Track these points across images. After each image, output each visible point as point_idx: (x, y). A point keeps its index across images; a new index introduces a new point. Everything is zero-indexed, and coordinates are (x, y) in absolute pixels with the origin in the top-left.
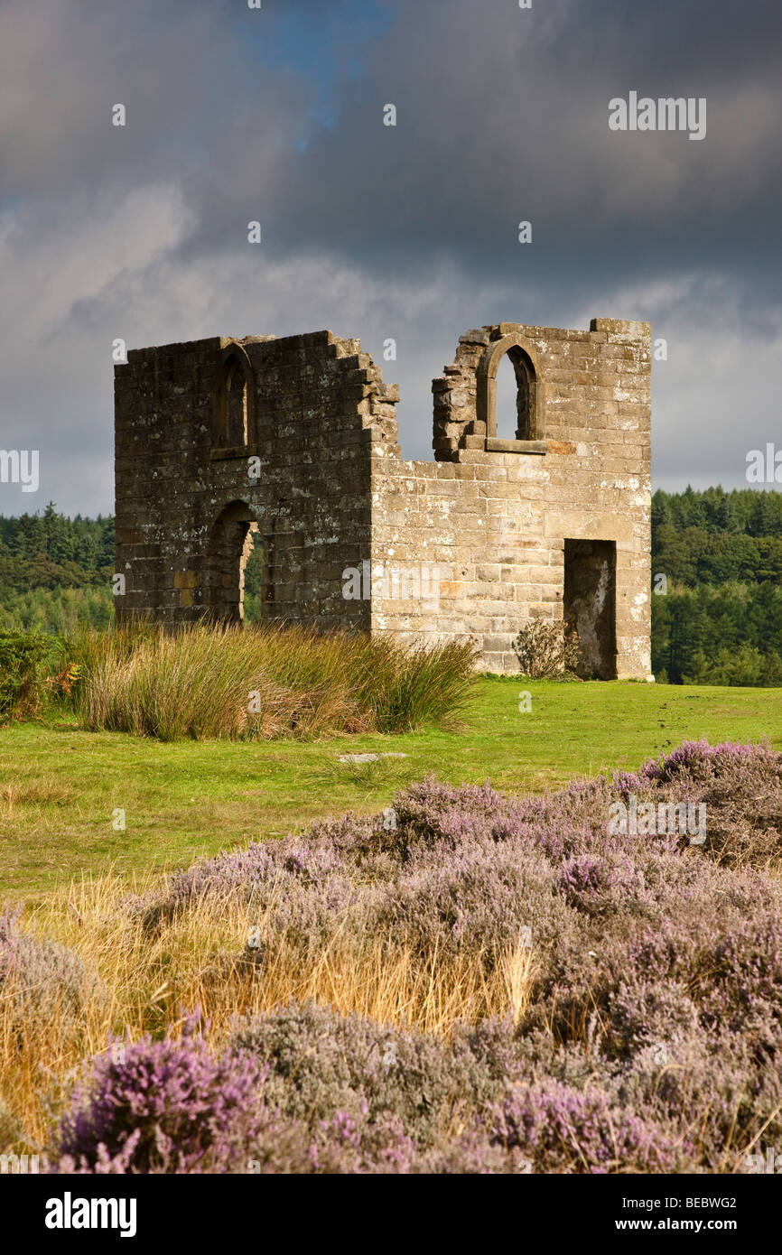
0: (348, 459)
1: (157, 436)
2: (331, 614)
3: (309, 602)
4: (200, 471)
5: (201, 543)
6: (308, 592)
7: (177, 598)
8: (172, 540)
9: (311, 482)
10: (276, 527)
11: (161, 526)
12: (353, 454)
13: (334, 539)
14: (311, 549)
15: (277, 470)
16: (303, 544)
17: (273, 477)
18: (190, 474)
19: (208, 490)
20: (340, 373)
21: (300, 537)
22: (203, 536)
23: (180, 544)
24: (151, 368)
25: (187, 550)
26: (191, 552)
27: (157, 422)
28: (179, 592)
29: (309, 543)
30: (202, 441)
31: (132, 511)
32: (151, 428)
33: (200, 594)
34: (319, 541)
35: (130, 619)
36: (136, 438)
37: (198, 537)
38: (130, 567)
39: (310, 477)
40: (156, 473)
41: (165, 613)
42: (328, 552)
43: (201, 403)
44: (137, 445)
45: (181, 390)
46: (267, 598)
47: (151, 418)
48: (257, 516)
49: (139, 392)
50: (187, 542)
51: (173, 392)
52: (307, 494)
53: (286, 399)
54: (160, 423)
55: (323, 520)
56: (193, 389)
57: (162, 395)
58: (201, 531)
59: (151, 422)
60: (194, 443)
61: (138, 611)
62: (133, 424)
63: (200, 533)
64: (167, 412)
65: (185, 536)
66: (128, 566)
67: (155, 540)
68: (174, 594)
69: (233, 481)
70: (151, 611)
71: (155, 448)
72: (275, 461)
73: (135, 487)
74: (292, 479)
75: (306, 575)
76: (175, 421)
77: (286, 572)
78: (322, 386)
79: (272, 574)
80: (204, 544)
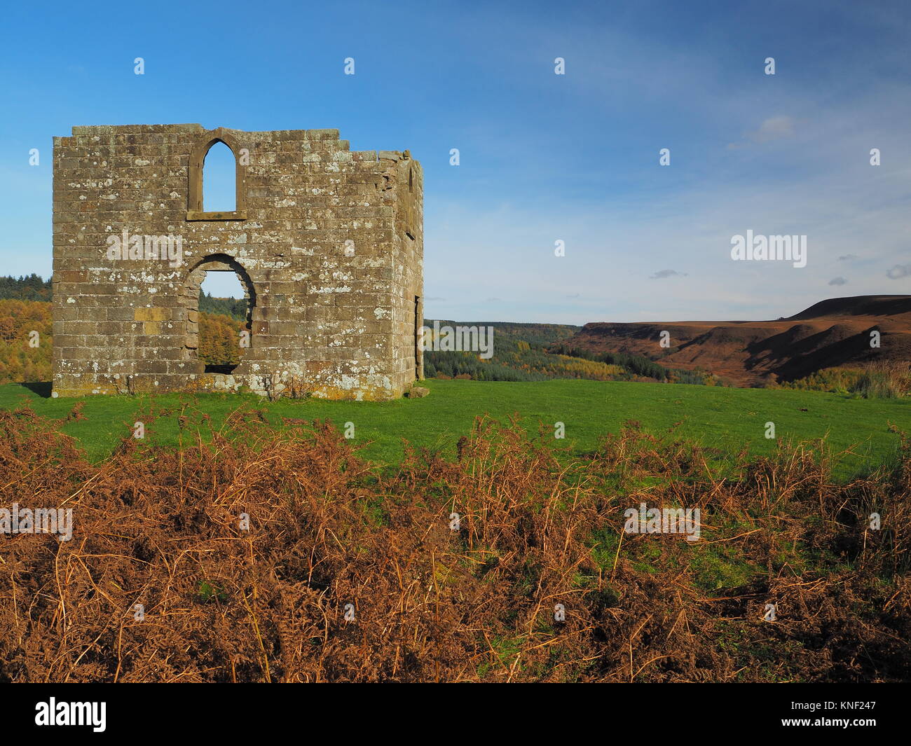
0: (361, 229)
1: (112, 197)
2: (341, 346)
3: (314, 337)
4: (170, 228)
5: (171, 285)
6: (312, 328)
7: (139, 329)
8: (132, 283)
9: (315, 244)
10: (272, 277)
11: (115, 270)
12: (369, 225)
13: (346, 289)
14: (316, 295)
15: (272, 232)
16: (305, 291)
17: (268, 237)
18: (155, 229)
20: (353, 162)
21: (302, 287)
22: (174, 279)
23: (141, 285)
24: (104, 141)
25: (153, 290)
26: (158, 292)
27: (112, 186)
28: (142, 323)
29: (314, 290)
30: (172, 204)
31: (77, 256)
32: (104, 191)
33: (170, 326)
34: (326, 290)
35: (74, 343)
36: (82, 197)
37: (167, 280)
38: (74, 301)
39: (314, 240)
40: (110, 227)
41: (122, 340)
42: (339, 298)
43: (171, 174)
44: (84, 203)
45: (146, 162)
46: (259, 332)
47: (103, 182)
48: (245, 267)
49: (86, 161)
50: (153, 284)
51: (134, 163)
52: (311, 253)
53: (284, 178)
54: (116, 187)
55: (332, 274)
56: (161, 162)
57: (120, 164)
58: (173, 275)
59: (103, 186)
60: (162, 205)
61: (85, 337)
62: (79, 186)
63: (170, 277)
64: (126, 179)
65: (150, 279)
66: (70, 300)
67: (108, 281)
68: (134, 326)
69: (214, 238)
70: (104, 338)
71: (109, 206)
72: (270, 226)
73: (81, 237)
74: (291, 241)
75: (309, 315)
76: (137, 186)
77: (285, 312)
78: (332, 171)
79: (266, 313)
80: (175, 286)
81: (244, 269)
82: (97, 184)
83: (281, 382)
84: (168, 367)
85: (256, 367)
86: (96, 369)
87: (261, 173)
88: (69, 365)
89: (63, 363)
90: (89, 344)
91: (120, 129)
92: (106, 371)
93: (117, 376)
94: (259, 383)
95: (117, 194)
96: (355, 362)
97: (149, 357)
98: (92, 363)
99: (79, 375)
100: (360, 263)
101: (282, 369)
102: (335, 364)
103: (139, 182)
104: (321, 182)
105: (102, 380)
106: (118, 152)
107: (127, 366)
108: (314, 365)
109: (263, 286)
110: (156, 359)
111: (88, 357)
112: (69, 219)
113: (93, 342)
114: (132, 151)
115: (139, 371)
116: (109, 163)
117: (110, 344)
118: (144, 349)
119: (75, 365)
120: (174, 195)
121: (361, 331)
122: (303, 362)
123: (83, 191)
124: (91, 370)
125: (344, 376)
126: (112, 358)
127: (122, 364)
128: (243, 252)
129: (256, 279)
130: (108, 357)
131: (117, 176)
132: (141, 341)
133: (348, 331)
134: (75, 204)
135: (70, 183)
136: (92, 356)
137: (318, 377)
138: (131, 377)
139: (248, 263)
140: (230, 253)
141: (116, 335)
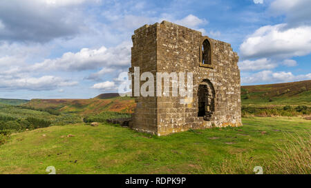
1: (177, 53)
2: (232, 110)
3: (227, 108)
6: (227, 105)
7: (186, 105)
10: (219, 88)
13: (233, 93)
14: (228, 95)
15: (218, 73)
17: (218, 75)
18: (190, 68)
19: (197, 74)
20: (233, 55)
21: (225, 91)
22: (196, 87)
24: (175, 30)
27: (177, 49)
29: (227, 93)
30: (195, 59)
32: (175, 50)
33: (195, 104)
35: (165, 112)
36: (168, 51)
39: (227, 77)
40: (177, 65)
41: (181, 110)
42: (232, 95)
43: (195, 48)
44: (168, 53)
45: (187, 42)
46: (216, 106)
47: (175, 46)
49: (169, 36)
51: (184, 41)
52: (226, 81)
53: (221, 57)
54: (179, 49)
55: (230, 88)
56: (192, 43)
57: (180, 41)
59: (175, 48)
60: (192, 59)
61: (169, 109)
62: (166, 46)
64: (182, 47)
69: (206, 74)
70: (175, 109)
71: (176, 56)
72: (218, 71)
73: (167, 67)
74: (222, 77)
75: (226, 101)
77: (222, 100)
78: (230, 56)
79: (218, 100)
80: (196, 90)
81: (213, 85)
82: (173, 47)
83: (221, 123)
84: (195, 120)
85: (216, 118)
86: (173, 122)
87: (216, 53)
88: (164, 121)
89: (161, 120)
90: (170, 112)
91: (180, 27)
92: (176, 123)
93: (180, 125)
94: (217, 124)
95: (179, 52)
96: (235, 115)
97: (189, 117)
98: (171, 120)
99: (167, 125)
100: (235, 85)
101: (221, 118)
102: (231, 116)
103: (186, 49)
104: (228, 59)
105: (175, 127)
106: (179, 36)
107: (183, 120)
108: (228, 117)
109: (217, 91)
110: (191, 117)
111: (170, 117)
112: (163, 59)
113: (172, 111)
114: (183, 36)
115: (186, 122)
116: (176, 39)
117: (177, 111)
118: (187, 113)
119: (166, 121)
120: (195, 56)
121: (236, 106)
122: (225, 116)
123: (168, 48)
124: (171, 123)
125: (233, 120)
126: (178, 117)
127: (181, 119)
128: (212, 79)
129: (215, 88)
131: (179, 45)
132: (187, 110)
133: (234, 106)
134: (165, 53)
135: (163, 44)
136: (172, 117)
137: (228, 120)
138: (184, 124)
139: (214, 83)
140: (210, 79)
141: (179, 108)
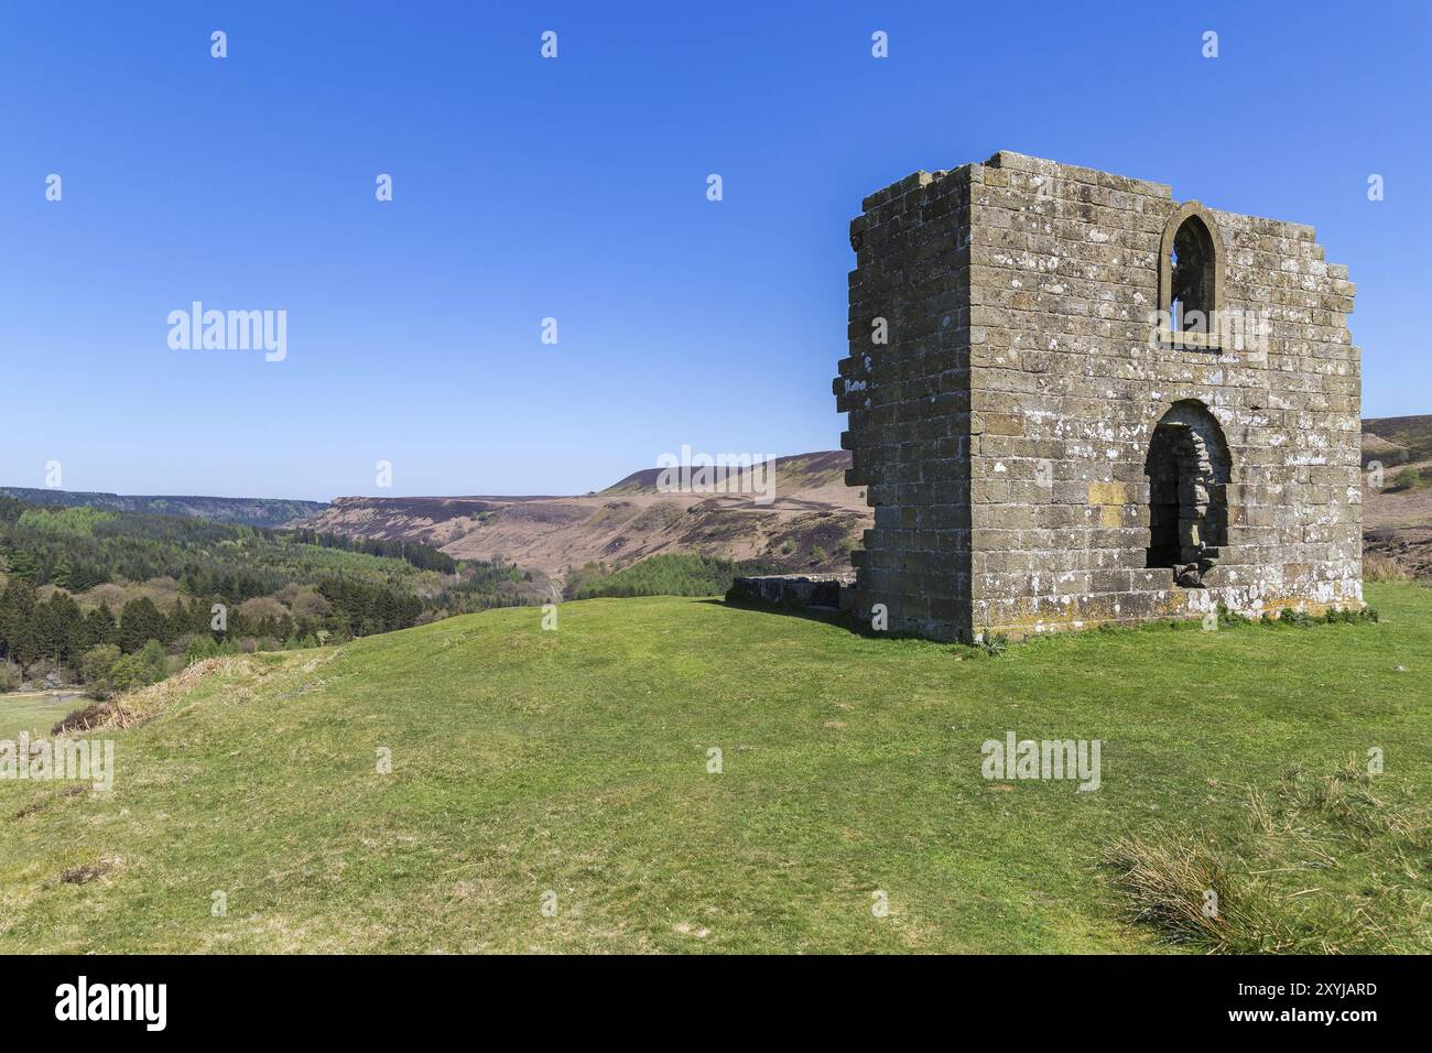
0: (1336, 375)
1: (1058, 289)
2: (1317, 541)
3: (1292, 528)
4: (1135, 351)
5: (1136, 447)
6: (1289, 516)
7: (1095, 518)
8: (1085, 438)
9: (1292, 392)
10: (1249, 438)
11: (1063, 417)
12: (1341, 371)
13: (1321, 460)
14: (1293, 468)
15: (1250, 371)
16: (1282, 462)
17: (1244, 378)
18: (1116, 352)
19: (1147, 379)
20: (1327, 279)
21: (1280, 451)
22: (1139, 437)
23: (1099, 446)
24: (1048, 190)
25: (1112, 454)
26: (1119, 458)
27: (1057, 271)
28: (1098, 509)
29: (1289, 461)
30: (1136, 312)
31: (1007, 389)
32: (1047, 276)
33: (1134, 513)
34: (1302, 460)
35: (1004, 544)
36: (1015, 283)
37: (1131, 438)
38: (1004, 469)
39: (1291, 388)
40: (1054, 342)
41: (1073, 536)
42: (1314, 472)
43: (1137, 263)
44: (1018, 294)
45: (1103, 237)
46: (1236, 521)
47: (1046, 261)
48: (1221, 422)
49: (1022, 218)
50: (1114, 444)
51: (1087, 234)
52: (1286, 406)
53: (1262, 290)
54: (1064, 273)
55: (1307, 437)
56: (1124, 241)
57: (1068, 236)
58: (1137, 431)
59: (1046, 267)
60: (1124, 312)
61: (1019, 533)
62: (1010, 262)
63: (1135, 433)
64: (1078, 261)
65: (1109, 435)
66: (999, 467)
67: (1053, 435)
68: (1088, 513)
69: (1187, 375)
70: (1045, 534)
71: (1054, 308)
72: (1247, 361)
73: (1013, 354)
74: (1267, 386)
75: (1284, 498)
76: (1091, 276)
77: (1262, 494)
78: (1308, 288)
79: (1242, 492)
80: (1141, 449)
81: (1218, 424)
82: (1037, 264)
83: (1259, 597)
84: (1132, 580)
85: (1233, 575)
86: (1036, 589)
87: (1237, 278)
88: (998, 583)
89: (988, 580)
90: (1026, 546)
91: (1070, 173)
92: (1049, 591)
93: (1066, 600)
94: (1236, 601)
95: (1065, 286)
96: (1330, 564)
97: (1107, 566)
98: (1031, 578)
99: (1012, 601)
100: (1334, 423)
101: (1260, 577)
102: (1311, 568)
103: (1095, 269)
104: (1298, 303)
105: (1047, 608)
106: (1067, 212)
107: (1079, 580)
108: (1291, 570)
109: (1240, 452)
110: (1116, 569)
111: (1025, 568)
112: (998, 320)
113: (1031, 543)
114: (1086, 213)
115: (1094, 589)
116: (1055, 228)
117: (1057, 544)
118: (1101, 551)
119: (1006, 582)
120: (1139, 297)
121: (1335, 520)
122: (1280, 567)
123: (1016, 271)
124: (1030, 592)
125: (1320, 584)
126: (1060, 569)
127: (1073, 579)
128: (1219, 398)
129: (1233, 441)
130: (1053, 566)
131: (1065, 255)
132: (1097, 539)
133: (1324, 519)
134: (1006, 294)
135: (997, 254)
136: (1030, 566)
137: (1295, 586)
138: (1085, 599)
139: (1224, 416)
140: (1205, 399)
141: (1064, 529)
